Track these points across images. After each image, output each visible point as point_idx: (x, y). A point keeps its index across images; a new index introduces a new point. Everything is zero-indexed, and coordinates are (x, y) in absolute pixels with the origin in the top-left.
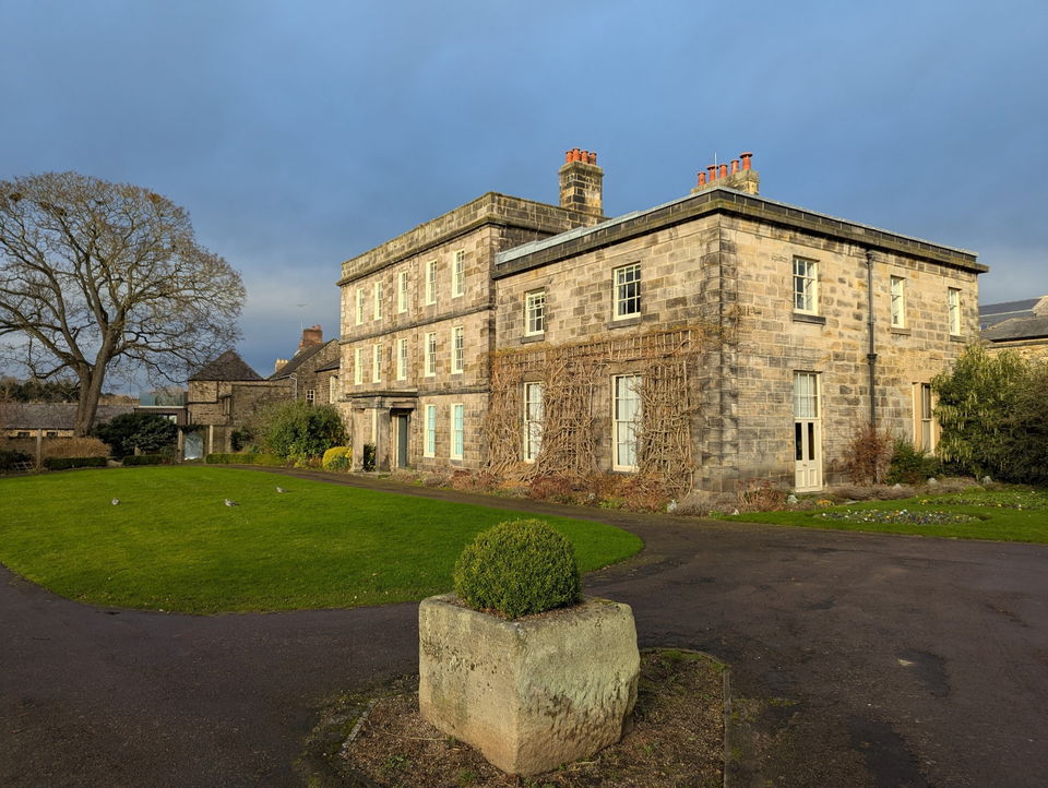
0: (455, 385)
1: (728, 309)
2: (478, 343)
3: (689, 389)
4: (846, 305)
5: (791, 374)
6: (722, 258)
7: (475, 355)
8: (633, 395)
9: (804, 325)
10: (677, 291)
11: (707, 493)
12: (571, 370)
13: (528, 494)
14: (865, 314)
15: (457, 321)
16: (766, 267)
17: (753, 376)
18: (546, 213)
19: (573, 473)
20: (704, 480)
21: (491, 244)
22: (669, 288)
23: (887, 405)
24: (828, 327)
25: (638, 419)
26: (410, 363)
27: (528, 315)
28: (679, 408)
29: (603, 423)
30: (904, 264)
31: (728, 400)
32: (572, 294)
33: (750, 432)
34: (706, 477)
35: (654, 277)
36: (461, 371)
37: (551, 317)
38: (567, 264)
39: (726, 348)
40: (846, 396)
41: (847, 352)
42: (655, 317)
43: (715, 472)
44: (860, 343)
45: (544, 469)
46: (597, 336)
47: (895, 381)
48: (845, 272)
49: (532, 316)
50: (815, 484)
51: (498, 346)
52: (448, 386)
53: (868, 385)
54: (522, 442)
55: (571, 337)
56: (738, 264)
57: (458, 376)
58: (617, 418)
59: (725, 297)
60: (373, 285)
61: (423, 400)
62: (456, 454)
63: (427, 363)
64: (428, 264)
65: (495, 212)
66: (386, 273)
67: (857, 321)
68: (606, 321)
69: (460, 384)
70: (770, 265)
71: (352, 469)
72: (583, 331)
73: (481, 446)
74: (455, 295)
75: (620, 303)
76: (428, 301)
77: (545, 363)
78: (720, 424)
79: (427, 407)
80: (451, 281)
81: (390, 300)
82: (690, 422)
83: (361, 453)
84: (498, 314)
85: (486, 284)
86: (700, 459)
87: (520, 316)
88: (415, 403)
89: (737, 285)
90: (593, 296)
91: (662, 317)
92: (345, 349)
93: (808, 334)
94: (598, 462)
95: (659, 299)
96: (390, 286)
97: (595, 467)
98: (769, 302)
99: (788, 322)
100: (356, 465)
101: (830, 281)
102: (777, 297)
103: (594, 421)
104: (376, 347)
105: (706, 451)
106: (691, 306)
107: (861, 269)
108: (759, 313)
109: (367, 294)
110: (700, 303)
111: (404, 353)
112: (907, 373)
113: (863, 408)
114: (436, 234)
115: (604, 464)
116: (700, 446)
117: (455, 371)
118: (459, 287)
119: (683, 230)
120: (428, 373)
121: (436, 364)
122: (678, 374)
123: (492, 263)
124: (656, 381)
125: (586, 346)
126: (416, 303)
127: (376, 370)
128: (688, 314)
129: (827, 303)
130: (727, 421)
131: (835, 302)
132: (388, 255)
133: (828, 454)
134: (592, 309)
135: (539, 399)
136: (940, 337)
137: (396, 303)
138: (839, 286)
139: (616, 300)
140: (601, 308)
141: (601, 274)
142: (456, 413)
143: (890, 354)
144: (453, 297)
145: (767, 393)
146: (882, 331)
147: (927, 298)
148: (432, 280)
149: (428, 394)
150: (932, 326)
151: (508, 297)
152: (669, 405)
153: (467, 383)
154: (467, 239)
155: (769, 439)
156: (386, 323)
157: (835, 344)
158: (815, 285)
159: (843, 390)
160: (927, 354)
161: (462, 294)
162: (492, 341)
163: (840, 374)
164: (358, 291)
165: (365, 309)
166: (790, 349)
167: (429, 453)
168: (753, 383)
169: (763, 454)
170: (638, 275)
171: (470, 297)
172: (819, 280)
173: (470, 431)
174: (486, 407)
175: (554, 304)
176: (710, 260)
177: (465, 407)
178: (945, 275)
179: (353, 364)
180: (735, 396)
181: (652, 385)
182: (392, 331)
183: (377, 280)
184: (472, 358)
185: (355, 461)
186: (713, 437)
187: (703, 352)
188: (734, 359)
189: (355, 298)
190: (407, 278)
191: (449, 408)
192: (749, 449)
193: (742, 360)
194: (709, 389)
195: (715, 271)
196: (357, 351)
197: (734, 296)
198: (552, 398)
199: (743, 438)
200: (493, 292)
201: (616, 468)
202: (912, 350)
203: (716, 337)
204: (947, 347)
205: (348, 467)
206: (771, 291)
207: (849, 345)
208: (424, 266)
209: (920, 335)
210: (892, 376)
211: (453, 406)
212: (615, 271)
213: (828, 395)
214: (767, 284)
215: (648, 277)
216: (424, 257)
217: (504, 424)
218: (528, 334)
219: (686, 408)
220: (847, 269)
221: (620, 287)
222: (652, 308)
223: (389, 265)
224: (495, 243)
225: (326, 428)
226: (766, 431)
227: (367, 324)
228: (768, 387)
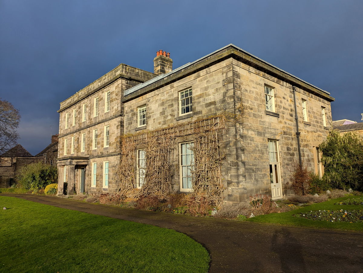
0: (105, 153)
1: (238, 105)
2: (116, 132)
3: (219, 147)
4: (286, 109)
5: (267, 140)
6: (234, 80)
7: (114, 138)
8: (190, 152)
9: (271, 117)
10: (211, 98)
11: (231, 203)
12: (159, 142)
13: (136, 206)
14: (294, 115)
15: (106, 123)
16: (253, 87)
17: (251, 140)
18: (148, 75)
19: (160, 193)
20: (229, 195)
21: (122, 87)
22: (207, 98)
23: (305, 157)
24: (280, 119)
25: (193, 164)
26: (87, 144)
27: (139, 117)
28: (214, 157)
29: (175, 167)
30: (306, 94)
31: (240, 152)
32: (159, 106)
33: (251, 169)
34: (230, 194)
35: (199, 93)
36: (108, 146)
37: (149, 117)
38: (156, 92)
39: (238, 125)
40: (289, 152)
41: (288, 131)
42: (200, 112)
43: (235, 191)
44: (293, 127)
45: (146, 192)
46: (171, 125)
47: (307, 146)
48: (285, 94)
49: (141, 118)
50: (280, 195)
51: (125, 133)
52: (102, 153)
53: (297, 147)
54: (136, 178)
55: (159, 126)
56: (242, 83)
57: (106, 148)
58: (182, 164)
59: (236, 99)
60: (73, 111)
61: (91, 160)
62: (105, 186)
63: (94, 144)
64: (95, 99)
65: (124, 73)
66: (77, 105)
67: (291, 117)
68: (176, 117)
69: (107, 152)
70: (255, 87)
71: (58, 194)
72: (165, 123)
73: (117, 181)
74: (106, 111)
75: (182, 108)
76: (94, 115)
77: (146, 139)
78: (237, 165)
79: (93, 163)
80: (104, 105)
81: (79, 116)
82: (221, 164)
83: (62, 186)
84: (125, 119)
85: (120, 104)
86: (226, 184)
87: (135, 118)
88: (88, 162)
89: (241, 94)
90: (169, 105)
91: (204, 112)
92: (60, 140)
93: (272, 121)
94: (172, 187)
95: (201, 104)
96: (79, 110)
97: (171, 190)
98: (256, 104)
99: (264, 115)
100: (59, 192)
101: (280, 97)
102: (259, 102)
103: (170, 167)
104: (73, 138)
105: (230, 179)
106: (218, 105)
107: (291, 94)
108: (252, 109)
109: (70, 115)
110: (223, 103)
111: (84, 140)
112: (311, 142)
113: (296, 157)
114: (99, 85)
115: (176, 187)
116: (226, 177)
117: (105, 146)
118: (108, 108)
119: (213, 68)
120: (93, 148)
121: (98, 143)
122: (213, 139)
123: (122, 96)
124: (201, 144)
125: (166, 130)
126: (89, 116)
127: (72, 149)
128: (217, 109)
129: (279, 108)
130: (240, 163)
131: (282, 108)
132: (79, 97)
133: (284, 180)
134: (168, 112)
135: (144, 157)
136: (320, 127)
137: (82, 118)
138: (283, 100)
139: (180, 107)
140: (173, 111)
141: (172, 95)
142: (105, 166)
143: (304, 133)
144: (105, 112)
145: (257, 149)
146: (300, 122)
147: (315, 109)
148: (96, 106)
149: (94, 157)
150: (317, 122)
151: (129, 110)
152: (209, 156)
153: (111, 152)
154: (111, 86)
155: (259, 173)
156: (77, 127)
157: (284, 127)
158: (273, 99)
159: (288, 149)
160: (317, 134)
161: (109, 111)
162: (122, 131)
163: (286, 141)
164: (67, 114)
165: (69, 122)
166: (266, 128)
167: (93, 185)
168: (251, 144)
169: (257, 181)
170: (191, 94)
171: (113, 111)
172: (275, 97)
173: (111, 174)
174: (119, 162)
175: (151, 111)
176: (227, 81)
177: (109, 163)
178: (320, 101)
179: (63, 146)
180: (243, 150)
181: (199, 146)
182: (79, 130)
183: (74, 109)
184: (113, 139)
185: (59, 190)
186: (233, 172)
187: (226, 127)
188: (241, 131)
189: (65, 117)
190: (86, 106)
191: (102, 164)
192: (251, 178)
193: (245, 132)
194: (230, 146)
195: (231, 86)
196: (65, 140)
197: (240, 99)
198: (150, 156)
199: (248, 172)
200: (122, 108)
201: (182, 190)
202: (312, 132)
203: (232, 120)
204: (323, 131)
205: (56, 193)
206: (256, 99)
207: (289, 128)
208: (93, 100)
209: (314, 125)
210: (306, 143)
211: (104, 163)
212: (180, 93)
213: (282, 151)
214: (254, 95)
215: (196, 93)
216: (93, 96)
217: (127, 170)
218: (139, 126)
219: (218, 157)
220: (286, 93)
221: (182, 101)
222: (198, 109)
223: (79, 101)
224: (124, 86)
225: (49, 175)
226: (258, 168)
227: (70, 128)
228: (257, 146)
